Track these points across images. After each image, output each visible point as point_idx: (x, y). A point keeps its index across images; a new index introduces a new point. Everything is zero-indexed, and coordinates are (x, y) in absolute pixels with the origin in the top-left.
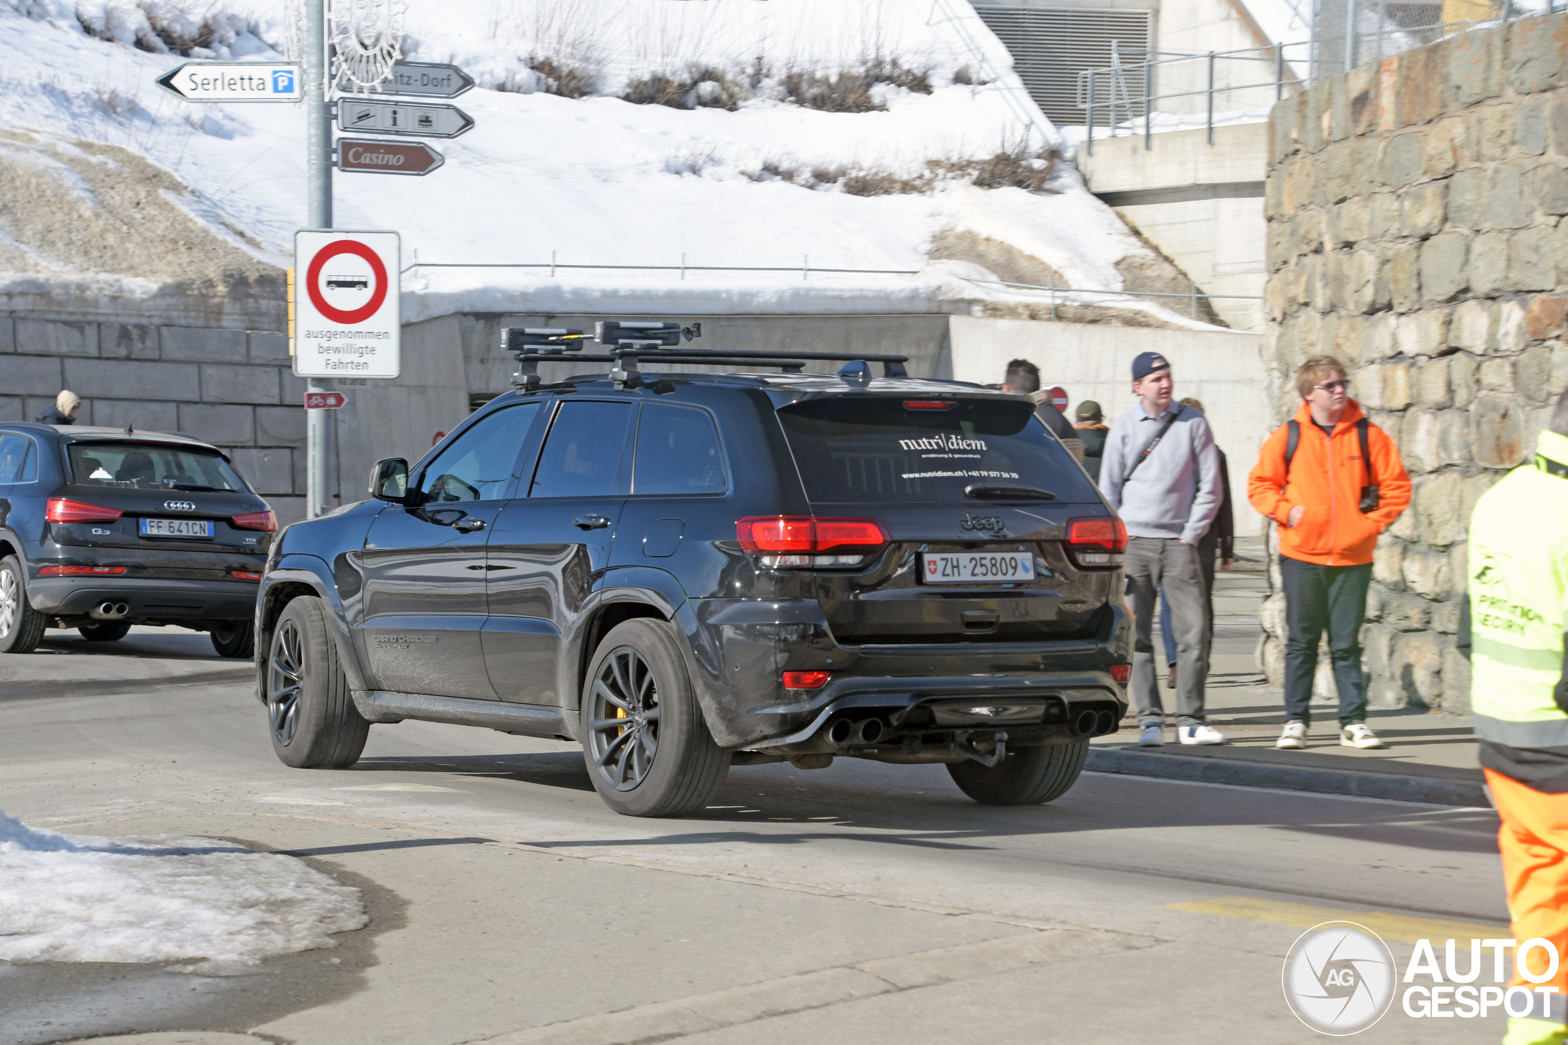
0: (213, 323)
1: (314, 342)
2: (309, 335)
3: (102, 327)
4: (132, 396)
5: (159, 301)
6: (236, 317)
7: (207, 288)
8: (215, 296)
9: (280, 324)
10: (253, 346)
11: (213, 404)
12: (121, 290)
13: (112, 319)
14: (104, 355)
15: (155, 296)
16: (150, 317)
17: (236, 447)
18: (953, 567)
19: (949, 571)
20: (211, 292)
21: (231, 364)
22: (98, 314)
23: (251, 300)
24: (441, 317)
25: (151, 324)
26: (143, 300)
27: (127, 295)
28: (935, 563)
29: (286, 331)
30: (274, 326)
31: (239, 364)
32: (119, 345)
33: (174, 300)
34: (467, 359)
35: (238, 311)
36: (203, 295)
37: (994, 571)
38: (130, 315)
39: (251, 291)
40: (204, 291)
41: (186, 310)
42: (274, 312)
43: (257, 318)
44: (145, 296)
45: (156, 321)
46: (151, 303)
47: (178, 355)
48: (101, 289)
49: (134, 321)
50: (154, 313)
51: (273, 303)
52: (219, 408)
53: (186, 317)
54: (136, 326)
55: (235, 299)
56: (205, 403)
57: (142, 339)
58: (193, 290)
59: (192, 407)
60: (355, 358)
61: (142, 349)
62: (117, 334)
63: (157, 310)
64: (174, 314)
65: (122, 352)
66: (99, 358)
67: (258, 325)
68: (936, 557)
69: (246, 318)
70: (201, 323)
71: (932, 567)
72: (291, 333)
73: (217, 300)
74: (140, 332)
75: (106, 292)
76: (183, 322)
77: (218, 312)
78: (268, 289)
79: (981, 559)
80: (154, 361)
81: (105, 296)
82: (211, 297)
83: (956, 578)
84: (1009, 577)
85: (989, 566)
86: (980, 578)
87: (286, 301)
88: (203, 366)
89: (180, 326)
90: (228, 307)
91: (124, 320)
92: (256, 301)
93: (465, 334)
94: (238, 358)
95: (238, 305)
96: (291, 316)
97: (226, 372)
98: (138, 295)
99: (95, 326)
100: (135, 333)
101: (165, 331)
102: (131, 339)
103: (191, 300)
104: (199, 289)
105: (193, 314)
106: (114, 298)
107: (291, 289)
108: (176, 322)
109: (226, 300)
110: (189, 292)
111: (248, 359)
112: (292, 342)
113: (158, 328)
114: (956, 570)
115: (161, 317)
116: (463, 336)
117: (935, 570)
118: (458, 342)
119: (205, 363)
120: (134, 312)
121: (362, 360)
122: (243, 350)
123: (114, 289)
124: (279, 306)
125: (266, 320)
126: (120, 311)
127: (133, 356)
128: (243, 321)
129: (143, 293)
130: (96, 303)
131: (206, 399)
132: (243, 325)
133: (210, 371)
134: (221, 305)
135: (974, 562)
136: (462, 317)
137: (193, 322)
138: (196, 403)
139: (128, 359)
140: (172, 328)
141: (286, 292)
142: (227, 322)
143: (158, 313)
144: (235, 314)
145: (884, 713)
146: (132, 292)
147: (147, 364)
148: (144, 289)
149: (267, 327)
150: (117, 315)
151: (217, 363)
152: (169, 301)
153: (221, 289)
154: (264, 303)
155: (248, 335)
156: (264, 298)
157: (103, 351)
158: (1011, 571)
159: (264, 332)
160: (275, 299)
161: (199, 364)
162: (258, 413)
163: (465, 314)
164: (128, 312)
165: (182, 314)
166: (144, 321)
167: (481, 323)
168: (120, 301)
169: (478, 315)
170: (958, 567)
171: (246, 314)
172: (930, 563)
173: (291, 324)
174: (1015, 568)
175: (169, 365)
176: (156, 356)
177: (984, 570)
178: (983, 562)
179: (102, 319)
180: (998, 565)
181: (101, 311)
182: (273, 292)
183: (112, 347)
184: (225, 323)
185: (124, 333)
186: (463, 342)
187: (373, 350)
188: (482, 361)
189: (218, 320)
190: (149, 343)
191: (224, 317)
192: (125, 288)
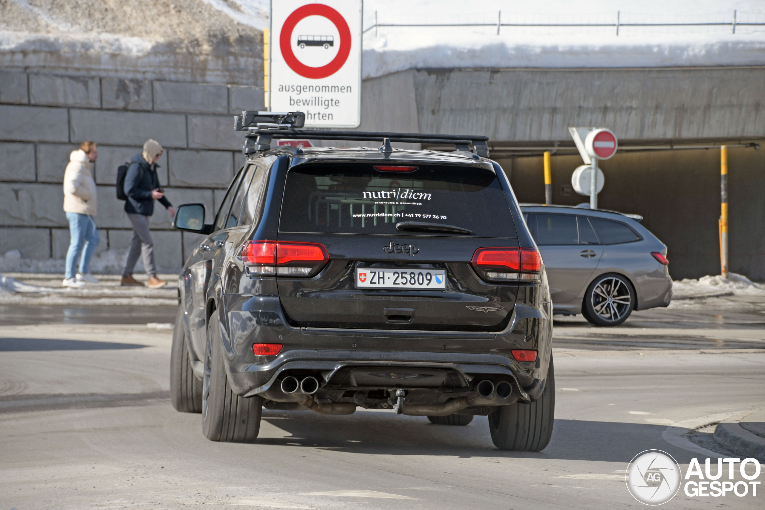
0: (199, 78)
1: (286, 95)
2: (282, 89)
3: (103, 82)
4: (128, 142)
5: (152, 59)
6: (219, 73)
7: (193, 47)
8: (201, 53)
9: (257, 79)
10: (233, 99)
11: (198, 150)
12: (120, 48)
13: (112, 74)
14: (105, 106)
15: (149, 54)
16: (144, 73)
17: (217, 189)
18: (379, 278)
19: (376, 280)
20: (197, 51)
21: (214, 114)
22: (99, 70)
23: (231, 58)
24: (397, 73)
25: (145, 79)
26: (138, 58)
27: (125, 53)
28: (365, 275)
29: (263, 85)
30: (251, 80)
31: (221, 115)
32: (117, 97)
33: (166, 58)
34: (420, 110)
35: (220, 67)
36: (190, 53)
37: (413, 281)
38: (127, 71)
39: (232, 50)
40: (191, 50)
41: (176, 66)
42: (251, 68)
43: (237, 74)
44: (140, 54)
45: (149, 76)
46: (146, 60)
47: (168, 107)
48: (102, 48)
49: (130, 76)
50: (148, 69)
51: (251, 60)
52: (203, 153)
53: (175, 73)
54: (132, 81)
55: (217, 57)
56: (191, 149)
57: (138, 93)
58: (181, 48)
59: (180, 153)
60: (321, 109)
61: (138, 102)
62: (115, 88)
63: (150, 66)
64: (165, 70)
65: (121, 104)
66: (101, 109)
67: (238, 80)
68: (367, 271)
69: (227, 73)
70: (189, 78)
71: (363, 277)
72: (266, 88)
73: (202, 58)
74: (136, 86)
75: (107, 50)
76: (173, 77)
77: (203, 68)
78: (247, 48)
79: (402, 273)
80: (148, 112)
81: (106, 53)
82: (197, 55)
83: (381, 285)
84: (424, 286)
85: (409, 278)
86: (401, 286)
87: (263, 59)
88: (190, 117)
89: (171, 81)
90: (211, 65)
91: (122, 75)
92: (236, 58)
93: (418, 87)
94: (220, 110)
95: (220, 62)
96: (266, 72)
97: (210, 121)
98: (135, 53)
99: (97, 81)
100: (131, 87)
101: (157, 85)
102: (128, 93)
103: (180, 58)
104: (187, 48)
105: (181, 70)
106: (114, 56)
107: (266, 48)
108: (167, 77)
109: (210, 58)
110: (178, 51)
111: (229, 111)
112: (267, 95)
113: (152, 82)
114: (381, 280)
115: (154, 72)
116: (417, 89)
117: (365, 279)
118: (413, 95)
119: (191, 114)
120: (131, 68)
121: (327, 112)
122: (225, 103)
123: (114, 47)
124: (255, 63)
125: (245, 75)
126: (119, 67)
127: (130, 107)
128: (225, 76)
129: (139, 51)
130: (98, 60)
131: (191, 145)
132: (224, 80)
133: (195, 121)
134: (205, 62)
135: (396, 275)
136: (416, 73)
137: (181, 77)
138: (183, 149)
139: (125, 109)
140: (164, 83)
141: (262, 51)
142: (210, 77)
143: (152, 69)
144: (217, 70)
145: (319, 374)
146: (129, 50)
147: (142, 115)
148: (140, 48)
149: (245, 81)
150: (116, 71)
151: (202, 114)
152: (161, 58)
153: (206, 47)
154: (242, 60)
155: (228, 89)
156: (242, 56)
157: (104, 102)
158: (426, 282)
159: (243, 87)
160: (253, 56)
161: (186, 114)
162: (236, 159)
163: (419, 70)
164: (125, 68)
165: (172, 70)
166: (139, 76)
167: (433, 77)
168: (119, 58)
169: (430, 71)
170: (383, 278)
171: (227, 70)
172: (361, 274)
173: (266, 79)
174: (430, 280)
175: (160, 116)
176: (150, 108)
177: (404, 281)
178: (404, 275)
179: (103, 74)
180: (416, 277)
181: (102, 67)
182: (251, 50)
183: (110, 100)
184: (208, 78)
185: (122, 87)
186: (416, 95)
187: (337, 102)
188: (433, 112)
189: (203, 75)
190: (143, 96)
191: (208, 73)
192: (124, 46)
